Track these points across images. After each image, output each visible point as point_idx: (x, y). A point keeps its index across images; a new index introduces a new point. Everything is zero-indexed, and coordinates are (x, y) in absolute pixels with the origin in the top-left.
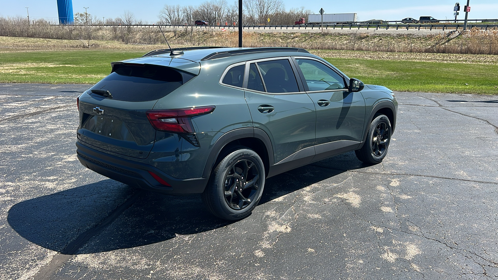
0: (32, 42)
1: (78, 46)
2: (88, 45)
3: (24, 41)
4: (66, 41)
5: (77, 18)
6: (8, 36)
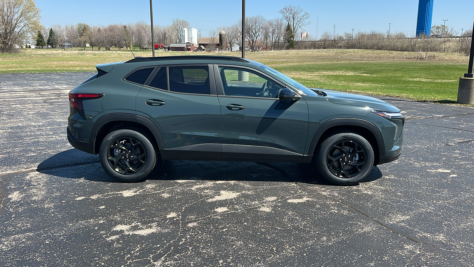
0: (376, 54)
1: (415, 57)
2: (425, 56)
3: (371, 53)
4: (406, 53)
5: (433, 31)
6: (362, 49)
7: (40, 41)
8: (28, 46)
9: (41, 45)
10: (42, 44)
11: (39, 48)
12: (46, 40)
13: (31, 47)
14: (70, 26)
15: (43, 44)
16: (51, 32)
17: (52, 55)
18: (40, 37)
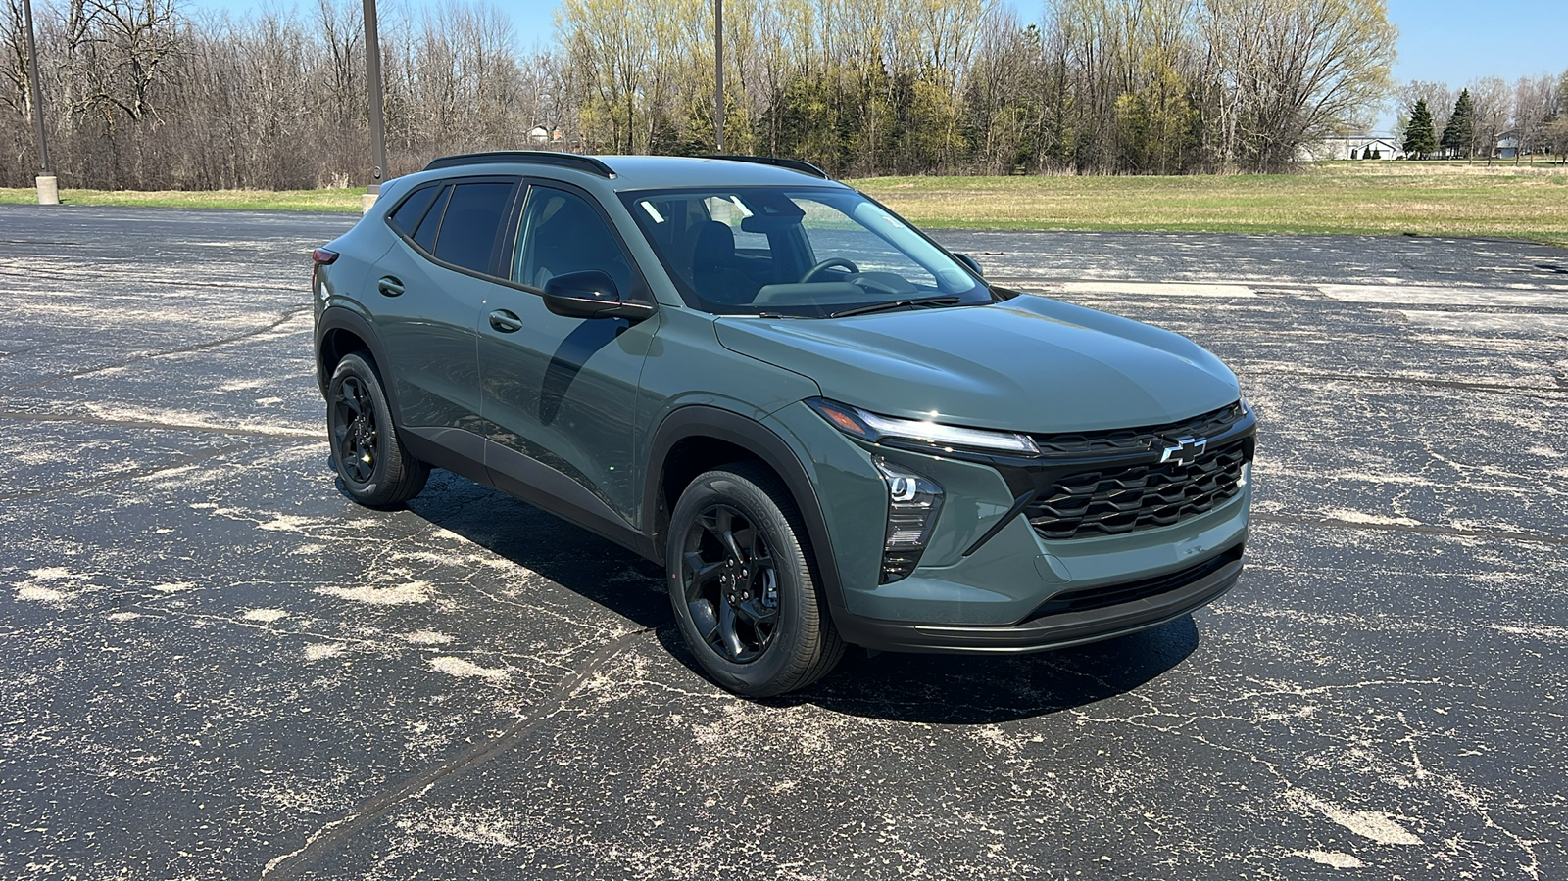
7: (1416, 136)
8: (1372, 153)
9: (1420, 149)
10: (1422, 144)
11: (1413, 158)
12: (1438, 133)
13: (1381, 154)
14: (1539, 79)
15: (1426, 143)
16: (1464, 104)
17: (1397, 180)
18: (1420, 120)
